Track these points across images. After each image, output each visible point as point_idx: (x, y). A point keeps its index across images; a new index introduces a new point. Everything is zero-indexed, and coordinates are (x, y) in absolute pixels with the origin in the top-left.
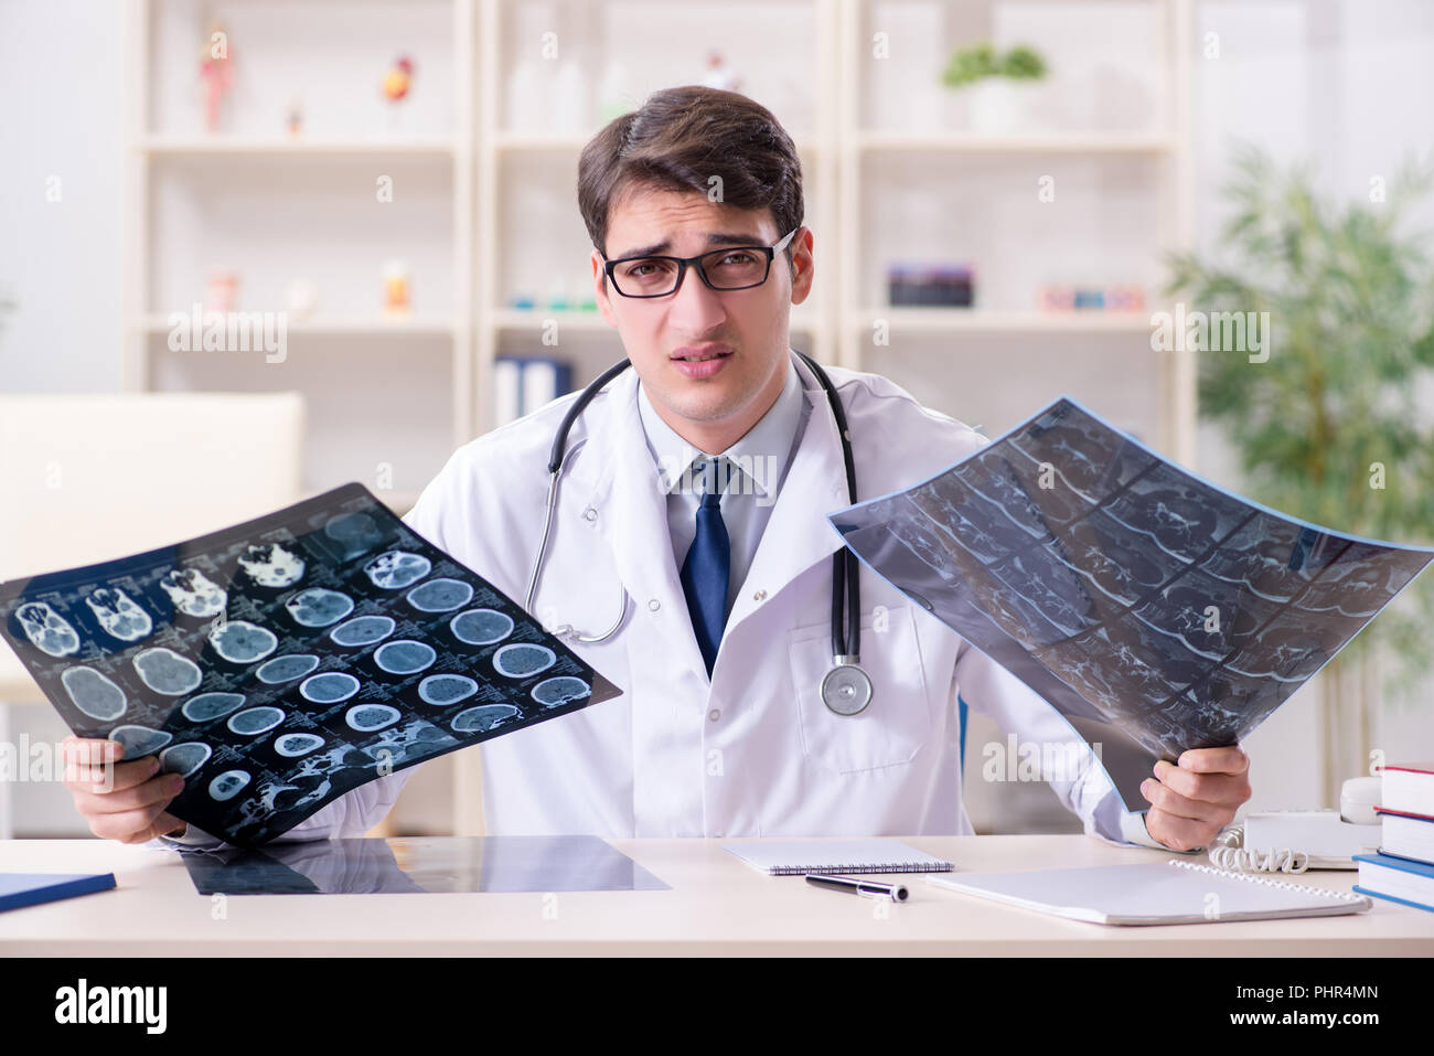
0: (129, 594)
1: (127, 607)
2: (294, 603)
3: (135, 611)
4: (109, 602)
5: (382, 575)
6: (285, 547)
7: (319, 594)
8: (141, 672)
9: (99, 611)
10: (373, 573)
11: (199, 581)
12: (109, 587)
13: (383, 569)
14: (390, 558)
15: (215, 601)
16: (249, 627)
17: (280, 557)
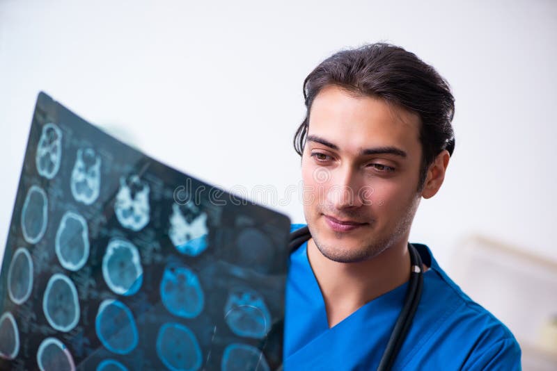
0: (102, 168)
1: (93, 175)
2: (172, 270)
3: (94, 183)
4: (89, 162)
5: (236, 308)
6: (208, 224)
7: (192, 280)
8: (63, 225)
9: (80, 164)
10: (233, 299)
11: (143, 196)
12: (97, 154)
13: (241, 304)
14: (253, 298)
15: (138, 219)
16: (136, 259)
17: (198, 229)
